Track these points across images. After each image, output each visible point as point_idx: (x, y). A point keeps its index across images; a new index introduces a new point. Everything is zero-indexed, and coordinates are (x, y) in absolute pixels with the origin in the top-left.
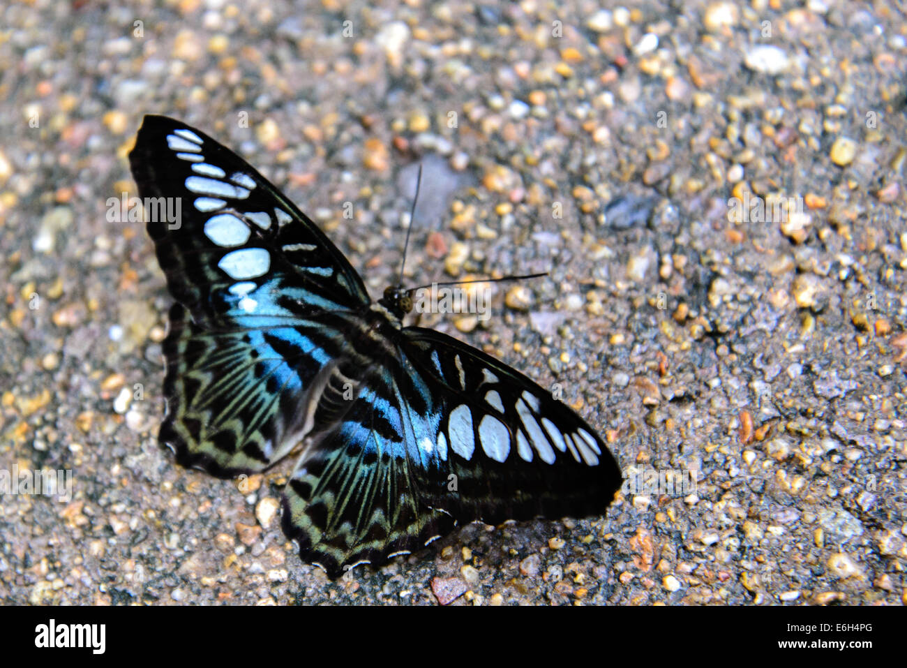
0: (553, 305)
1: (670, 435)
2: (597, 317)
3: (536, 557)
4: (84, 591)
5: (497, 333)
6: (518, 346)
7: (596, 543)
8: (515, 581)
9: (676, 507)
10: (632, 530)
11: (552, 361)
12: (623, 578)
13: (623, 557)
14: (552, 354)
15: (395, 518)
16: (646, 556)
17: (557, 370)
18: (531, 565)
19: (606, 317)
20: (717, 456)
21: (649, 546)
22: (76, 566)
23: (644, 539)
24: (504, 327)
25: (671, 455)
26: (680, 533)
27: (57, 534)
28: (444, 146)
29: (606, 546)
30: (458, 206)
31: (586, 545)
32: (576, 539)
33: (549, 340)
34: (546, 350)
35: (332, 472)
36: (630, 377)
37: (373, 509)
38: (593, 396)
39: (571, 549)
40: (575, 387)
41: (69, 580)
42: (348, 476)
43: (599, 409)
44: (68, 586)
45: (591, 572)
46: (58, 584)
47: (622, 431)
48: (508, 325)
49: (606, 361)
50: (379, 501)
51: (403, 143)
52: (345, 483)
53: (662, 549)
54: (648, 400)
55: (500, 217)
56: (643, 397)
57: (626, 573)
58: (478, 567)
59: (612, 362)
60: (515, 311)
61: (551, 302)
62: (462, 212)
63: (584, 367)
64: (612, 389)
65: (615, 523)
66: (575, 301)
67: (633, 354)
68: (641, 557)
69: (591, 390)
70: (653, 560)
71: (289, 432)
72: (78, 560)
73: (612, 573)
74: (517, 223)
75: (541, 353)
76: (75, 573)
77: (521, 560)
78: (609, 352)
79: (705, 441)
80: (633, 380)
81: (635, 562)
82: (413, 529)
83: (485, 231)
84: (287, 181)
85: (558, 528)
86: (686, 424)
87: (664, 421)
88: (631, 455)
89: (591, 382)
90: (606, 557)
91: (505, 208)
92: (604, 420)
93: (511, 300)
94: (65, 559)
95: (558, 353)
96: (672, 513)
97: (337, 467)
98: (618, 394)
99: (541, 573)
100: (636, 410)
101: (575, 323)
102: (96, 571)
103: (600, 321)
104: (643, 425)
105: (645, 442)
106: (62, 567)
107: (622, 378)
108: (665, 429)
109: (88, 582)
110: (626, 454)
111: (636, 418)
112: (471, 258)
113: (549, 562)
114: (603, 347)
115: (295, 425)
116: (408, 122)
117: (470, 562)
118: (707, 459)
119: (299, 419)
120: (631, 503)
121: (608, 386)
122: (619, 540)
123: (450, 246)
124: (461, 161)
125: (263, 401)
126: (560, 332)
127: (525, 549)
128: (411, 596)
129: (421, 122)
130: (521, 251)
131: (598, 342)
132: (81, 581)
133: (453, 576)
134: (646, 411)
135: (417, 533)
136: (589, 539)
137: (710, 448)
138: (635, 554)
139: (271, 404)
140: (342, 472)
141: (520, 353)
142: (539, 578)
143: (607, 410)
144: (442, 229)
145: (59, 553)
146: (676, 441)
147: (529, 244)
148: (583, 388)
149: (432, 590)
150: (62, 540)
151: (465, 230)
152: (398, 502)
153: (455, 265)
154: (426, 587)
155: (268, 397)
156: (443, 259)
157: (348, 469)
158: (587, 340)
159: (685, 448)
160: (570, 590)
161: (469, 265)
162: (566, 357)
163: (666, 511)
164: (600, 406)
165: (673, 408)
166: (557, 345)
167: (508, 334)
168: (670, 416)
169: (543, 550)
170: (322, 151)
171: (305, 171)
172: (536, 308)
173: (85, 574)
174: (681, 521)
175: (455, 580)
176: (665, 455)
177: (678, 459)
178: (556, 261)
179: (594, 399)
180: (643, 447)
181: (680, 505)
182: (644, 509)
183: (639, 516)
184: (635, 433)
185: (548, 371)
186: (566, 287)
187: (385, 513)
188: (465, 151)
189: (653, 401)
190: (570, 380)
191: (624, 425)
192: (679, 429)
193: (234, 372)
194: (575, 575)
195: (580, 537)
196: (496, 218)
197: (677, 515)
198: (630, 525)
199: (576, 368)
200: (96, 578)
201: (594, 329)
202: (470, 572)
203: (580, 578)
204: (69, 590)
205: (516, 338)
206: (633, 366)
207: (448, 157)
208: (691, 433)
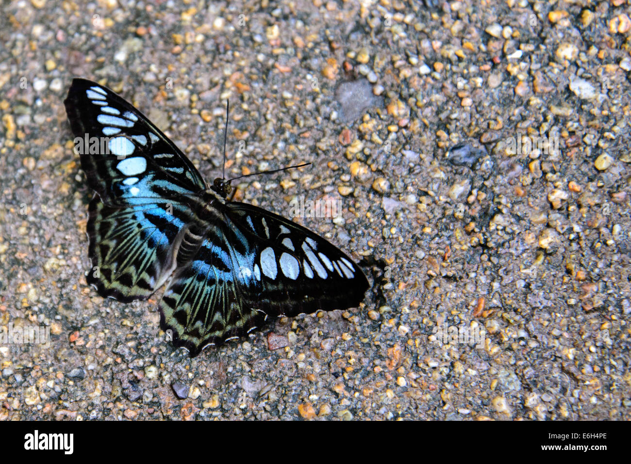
0: (399, 196)
1: (434, 297)
2: (421, 212)
3: (332, 340)
4: (76, 271)
5: (360, 202)
6: (369, 214)
7: (369, 345)
8: (315, 350)
9: (422, 339)
10: (392, 343)
11: (385, 230)
12: (376, 369)
13: (381, 357)
14: (387, 226)
15: (228, 317)
16: (394, 361)
17: (386, 236)
18: (328, 344)
19: (426, 214)
20: (456, 318)
21: (398, 356)
22: (76, 255)
23: (397, 351)
24: (366, 200)
25: (431, 308)
26: (418, 355)
27: (72, 233)
28: (372, 78)
29: (374, 348)
30: (367, 117)
31: (362, 343)
32: (359, 338)
33: (388, 217)
34: (384, 223)
35: (188, 291)
36: (426, 255)
37: (215, 312)
38: (401, 258)
39: (353, 343)
40: (392, 250)
41: (69, 262)
42: (198, 294)
43: (401, 268)
44: (68, 266)
45: (360, 360)
46: (63, 262)
47: (409, 285)
48: (369, 200)
49: (416, 240)
50: (218, 307)
51: (349, 67)
52: (197, 297)
53: (404, 360)
54: (431, 272)
55: (389, 132)
56: (429, 269)
57: (379, 367)
58: (298, 335)
59: (419, 242)
60: (376, 192)
61: (398, 194)
62: (367, 122)
63: (401, 240)
64: (413, 258)
65: (384, 336)
66: (412, 199)
67: (432, 242)
68: (391, 360)
69: (401, 255)
70: (397, 365)
71: (164, 270)
72: (78, 253)
73: (371, 364)
74: (398, 139)
75: (380, 223)
76: (74, 260)
77: (323, 339)
78: (419, 236)
79: (453, 307)
80: (427, 257)
81: (387, 362)
82: (239, 324)
83: (376, 138)
84: (273, 67)
85: (351, 329)
86: (447, 293)
87: (435, 288)
88: (408, 301)
89: (403, 250)
90: (371, 354)
91: (393, 128)
92: (401, 275)
93: (375, 185)
94: (71, 249)
95: (390, 226)
96: (418, 341)
97: (191, 288)
98: (415, 262)
99: (332, 351)
100: (422, 275)
101: (407, 212)
102: (86, 263)
103: (422, 216)
104: (422, 286)
105: (420, 296)
106: (68, 253)
107: (421, 254)
108: (433, 292)
109: (80, 267)
110: (406, 299)
111: (420, 280)
112: (362, 151)
113: (339, 346)
114: (418, 232)
115: (167, 266)
116: (357, 54)
117: (295, 331)
118: (450, 318)
119: (169, 262)
120: (397, 329)
121: (412, 256)
122: (382, 347)
123: (353, 140)
124: (379, 90)
125: (146, 253)
126: (396, 214)
127: (328, 333)
128: (255, 339)
129: (365, 58)
130: (392, 157)
131: (416, 228)
132: (75, 266)
133: (282, 335)
134: (427, 278)
135: (242, 326)
136: (366, 341)
137: (454, 312)
138: (388, 358)
139: (151, 255)
140: (194, 291)
141: (369, 219)
142: (329, 353)
143: (405, 269)
144: (352, 128)
145: (69, 245)
146: (437, 301)
147: (399, 155)
148: (397, 252)
149: (267, 339)
150: (73, 238)
151: (365, 133)
152: (230, 308)
153: (351, 153)
154: (265, 336)
155: (150, 251)
156: (346, 147)
157: (198, 289)
158: (410, 224)
159: (440, 307)
160: (344, 365)
161: (359, 156)
162: (394, 231)
163: (414, 339)
164: (402, 266)
165: (444, 281)
166: (392, 221)
167: (367, 205)
168: (440, 286)
169: (338, 338)
170: (300, 55)
171: (286, 65)
172: (388, 195)
173: (79, 262)
174: (421, 348)
175: (282, 338)
176: (427, 307)
177: (434, 313)
178: (411, 171)
179: (401, 261)
180: (417, 299)
181: (424, 339)
182: (404, 334)
183: (399, 337)
184: (415, 289)
185: (381, 235)
186: (410, 188)
187: (222, 315)
188: (384, 84)
189: (434, 274)
190: (391, 244)
191: (411, 282)
192: (441, 295)
193: (128, 238)
194: (350, 358)
195: (361, 338)
196: (386, 132)
197: (420, 344)
198: (391, 341)
199: (397, 239)
200: (85, 267)
201: (417, 219)
202: (292, 336)
203: (352, 361)
204: (68, 268)
205: (369, 210)
206: (430, 249)
207: (373, 84)
208: (447, 300)
